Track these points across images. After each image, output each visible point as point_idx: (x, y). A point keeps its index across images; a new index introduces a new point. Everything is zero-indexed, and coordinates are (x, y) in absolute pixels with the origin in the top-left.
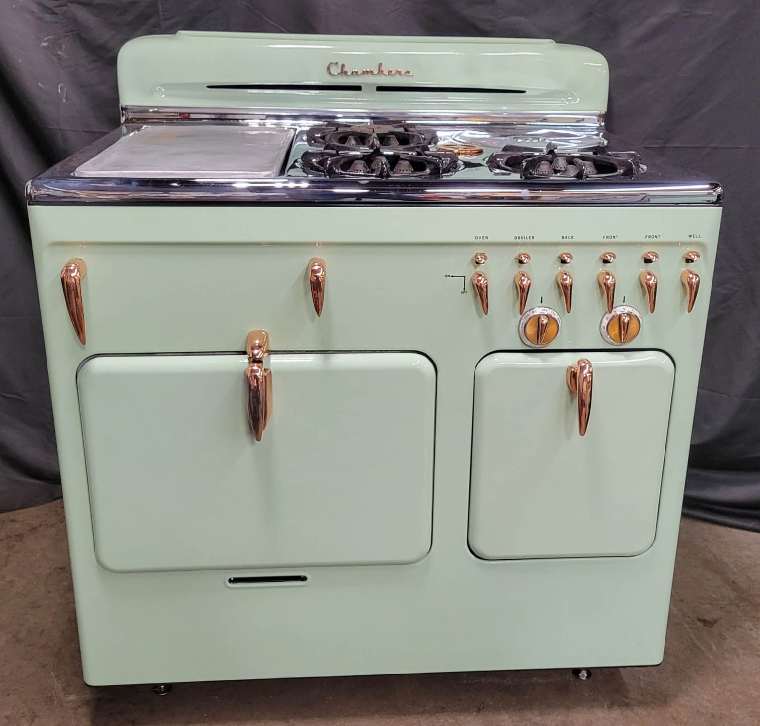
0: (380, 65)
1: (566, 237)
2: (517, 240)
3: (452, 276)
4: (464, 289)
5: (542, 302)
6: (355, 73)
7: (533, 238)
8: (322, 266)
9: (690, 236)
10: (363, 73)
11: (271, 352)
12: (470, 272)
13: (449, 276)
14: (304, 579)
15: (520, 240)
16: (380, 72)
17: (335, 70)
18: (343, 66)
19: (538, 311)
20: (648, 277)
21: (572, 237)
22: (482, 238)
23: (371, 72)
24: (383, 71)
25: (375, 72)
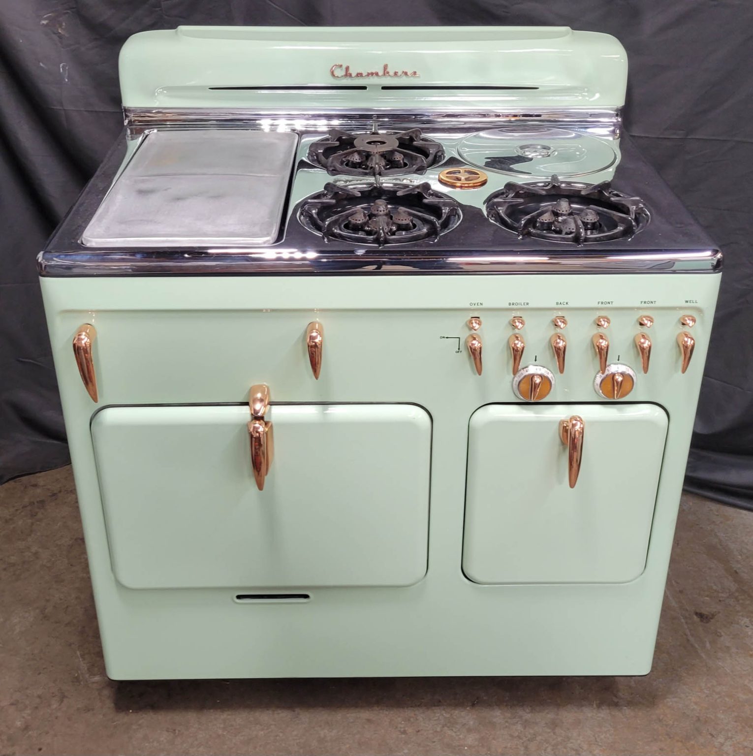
0: (386, 67)
1: (561, 303)
2: (512, 306)
3: (447, 338)
4: (459, 349)
5: (536, 360)
6: (359, 75)
7: (527, 304)
8: (320, 333)
9: (687, 302)
10: (368, 75)
11: (272, 404)
12: (464, 334)
13: (444, 337)
14: (306, 596)
15: (514, 307)
16: (386, 72)
17: (339, 73)
18: (347, 68)
19: (532, 370)
20: (642, 340)
21: (567, 303)
22: (476, 304)
23: (377, 74)
24: (388, 73)
25: (381, 73)
